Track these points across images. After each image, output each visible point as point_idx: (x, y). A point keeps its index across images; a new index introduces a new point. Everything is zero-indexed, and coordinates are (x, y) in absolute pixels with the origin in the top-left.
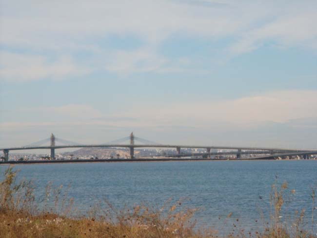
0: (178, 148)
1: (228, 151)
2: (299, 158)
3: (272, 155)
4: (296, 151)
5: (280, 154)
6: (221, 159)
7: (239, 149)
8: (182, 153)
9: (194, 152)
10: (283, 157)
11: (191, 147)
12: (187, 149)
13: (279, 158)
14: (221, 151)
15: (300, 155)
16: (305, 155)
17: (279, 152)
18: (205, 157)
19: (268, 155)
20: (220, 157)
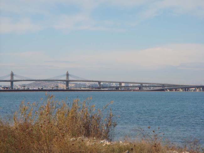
0: (99, 82)
1: (136, 85)
2: (181, 90)
3: (163, 88)
4: (179, 86)
7: (142, 84)
8: (102, 86)
9: (112, 85)
10: (171, 90)
12: (107, 83)
13: (168, 90)
14: (131, 85)
15: (182, 88)
16: (186, 88)
17: (167, 86)
18: (117, 89)
19: (161, 88)
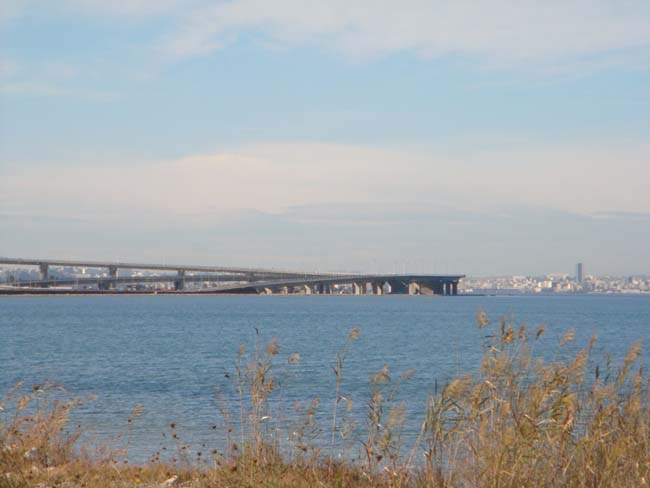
0: (44, 266)
1: (155, 274)
2: (309, 291)
3: (251, 284)
4: (302, 276)
5: (269, 282)
6: (140, 291)
7: (181, 270)
8: (52, 277)
9: (78, 276)
10: (276, 289)
11: (72, 265)
12: (62, 268)
13: (267, 289)
14: (140, 273)
15: (311, 285)
16: (323, 284)
17: (266, 278)
18: (104, 286)
19: (244, 284)
20: (138, 287)
